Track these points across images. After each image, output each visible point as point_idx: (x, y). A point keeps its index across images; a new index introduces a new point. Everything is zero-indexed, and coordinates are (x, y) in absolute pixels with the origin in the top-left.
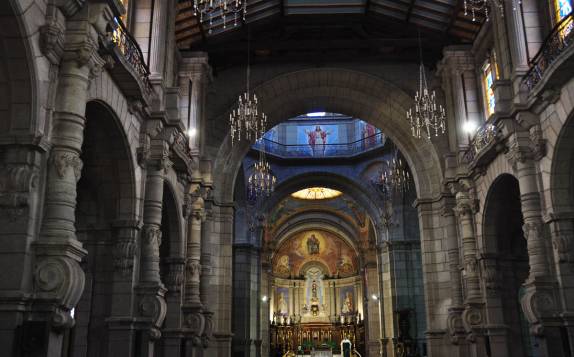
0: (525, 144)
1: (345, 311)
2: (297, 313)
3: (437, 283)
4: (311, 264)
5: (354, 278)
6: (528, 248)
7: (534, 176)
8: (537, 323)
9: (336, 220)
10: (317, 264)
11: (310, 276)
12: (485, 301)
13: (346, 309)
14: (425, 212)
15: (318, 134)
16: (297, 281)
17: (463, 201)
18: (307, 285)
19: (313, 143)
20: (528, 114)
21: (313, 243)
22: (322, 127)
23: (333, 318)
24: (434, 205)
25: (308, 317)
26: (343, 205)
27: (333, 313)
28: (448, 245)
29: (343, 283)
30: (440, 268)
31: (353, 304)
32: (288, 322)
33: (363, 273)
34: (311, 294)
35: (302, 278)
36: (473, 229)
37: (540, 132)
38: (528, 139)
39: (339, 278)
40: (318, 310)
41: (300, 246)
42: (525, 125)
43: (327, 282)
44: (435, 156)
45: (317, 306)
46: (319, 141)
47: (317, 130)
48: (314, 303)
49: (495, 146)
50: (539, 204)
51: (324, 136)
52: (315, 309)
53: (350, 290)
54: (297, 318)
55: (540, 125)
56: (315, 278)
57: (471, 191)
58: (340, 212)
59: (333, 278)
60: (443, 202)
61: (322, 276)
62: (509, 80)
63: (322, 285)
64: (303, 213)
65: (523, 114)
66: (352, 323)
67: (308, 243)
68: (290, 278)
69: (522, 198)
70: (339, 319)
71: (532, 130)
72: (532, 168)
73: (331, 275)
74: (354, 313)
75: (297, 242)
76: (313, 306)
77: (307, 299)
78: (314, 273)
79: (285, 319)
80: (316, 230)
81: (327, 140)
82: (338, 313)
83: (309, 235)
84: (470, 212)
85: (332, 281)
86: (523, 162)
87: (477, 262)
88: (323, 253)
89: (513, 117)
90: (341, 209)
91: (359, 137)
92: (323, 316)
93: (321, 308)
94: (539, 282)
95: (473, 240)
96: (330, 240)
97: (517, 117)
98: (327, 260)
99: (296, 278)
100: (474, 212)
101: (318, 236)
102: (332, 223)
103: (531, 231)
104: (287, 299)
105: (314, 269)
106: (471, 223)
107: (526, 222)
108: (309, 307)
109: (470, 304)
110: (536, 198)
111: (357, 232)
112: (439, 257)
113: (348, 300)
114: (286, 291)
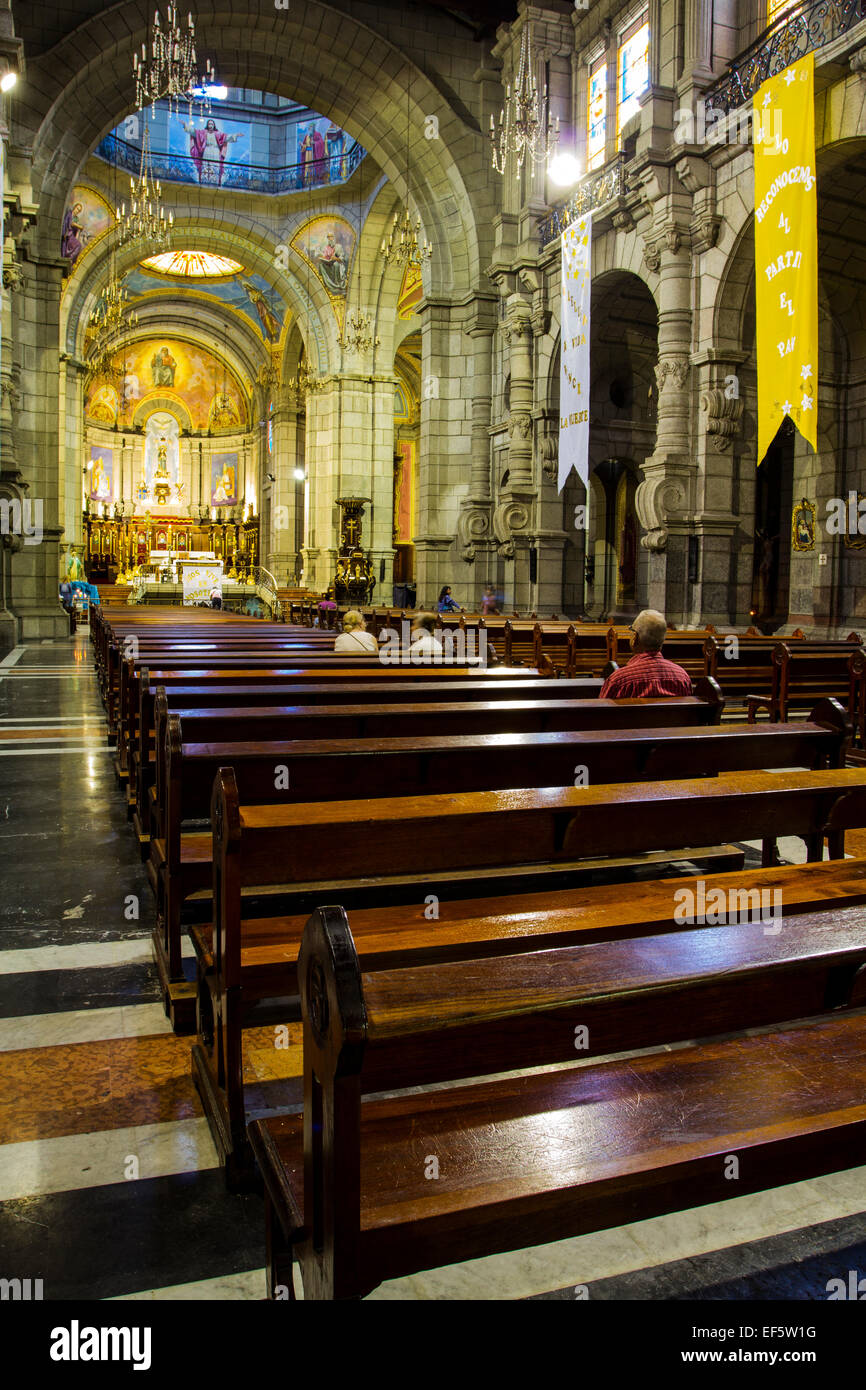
0: (684, 219)
1: (218, 498)
2: (127, 497)
3: (445, 456)
4: (156, 405)
5: (240, 439)
6: (659, 405)
7: (688, 280)
8: (659, 529)
9: (218, 322)
10: (170, 406)
11: (156, 429)
12: (537, 490)
13: (222, 494)
14: (436, 324)
15: (211, 137)
16: (128, 437)
17: (521, 311)
18: (146, 446)
19: (199, 157)
20: (700, 162)
21: (163, 364)
22: (219, 124)
23: (196, 509)
24: (455, 313)
25: (148, 506)
26: (241, 294)
27: (196, 500)
28: (474, 387)
29: (217, 447)
30: (453, 428)
31: (236, 485)
32: (112, 515)
33: (264, 430)
34: (156, 462)
35: (138, 430)
36: (533, 364)
37: (714, 202)
38: (688, 210)
39: (210, 435)
40: (168, 493)
41: (137, 369)
42: (691, 183)
43: (187, 441)
44: (468, 217)
45: (166, 487)
46: (211, 152)
47: (210, 129)
48: (162, 481)
49: (614, 213)
50: (688, 330)
51: (221, 143)
52: (162, 491)
53: (232, 459)
54: (128, 507)
55: (715, 187)
56: (163, 433)
57: (537, 295)
58: (233, 308)
59: (199, 435)
60: (475, 308)
61: (179, 431)
62: (674, 90)
63: (178, 449)
64: (158, 301)
65: (693, 160)
66: (232, 521)
67: (153, 366)
68: (115, 429)
69: (661, 319)
70: (208, 512)
71: (700, 196)
72: (687, 265)
73: (195, 431)
74: (236, 502)
75: (132, 360)
76: (159, 487)
77: (147, 471)
78: (163, 426)
79: (106, 507)
80: (171, 339)
81: (229, 153)
82: (207, 500)
83: (156, 348)
84: (530, 332)
85: (196, 441)
86: (676, 251)
87: (532, 424)
88: (182, 386)
89: (672, 164)
90: (235, 302)
91: (292, 158)
92: (176, 506)
93: (174, 490)
94: (673, 464)
95: (530, 383)
96: (198, 361)
97: (679, 167)
98: (190, 400)
99: (126, 431)
100: (538, 332)
101: (175, 351)
102: (207, 329)
103: (670, 377)
104: (109, 470)
105: (162, 417)
106: (530, 354)
107: (663, 360)
108: (151, 487)
109: (514, 495)
110: (686, 321)
111: (259, 349)
112: (455, 409)
113: (226, 478)
114: (108, 455)
